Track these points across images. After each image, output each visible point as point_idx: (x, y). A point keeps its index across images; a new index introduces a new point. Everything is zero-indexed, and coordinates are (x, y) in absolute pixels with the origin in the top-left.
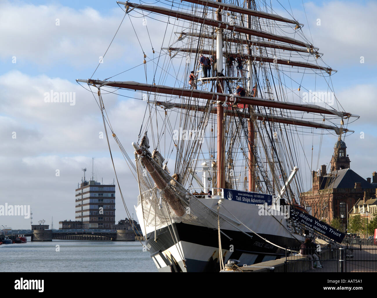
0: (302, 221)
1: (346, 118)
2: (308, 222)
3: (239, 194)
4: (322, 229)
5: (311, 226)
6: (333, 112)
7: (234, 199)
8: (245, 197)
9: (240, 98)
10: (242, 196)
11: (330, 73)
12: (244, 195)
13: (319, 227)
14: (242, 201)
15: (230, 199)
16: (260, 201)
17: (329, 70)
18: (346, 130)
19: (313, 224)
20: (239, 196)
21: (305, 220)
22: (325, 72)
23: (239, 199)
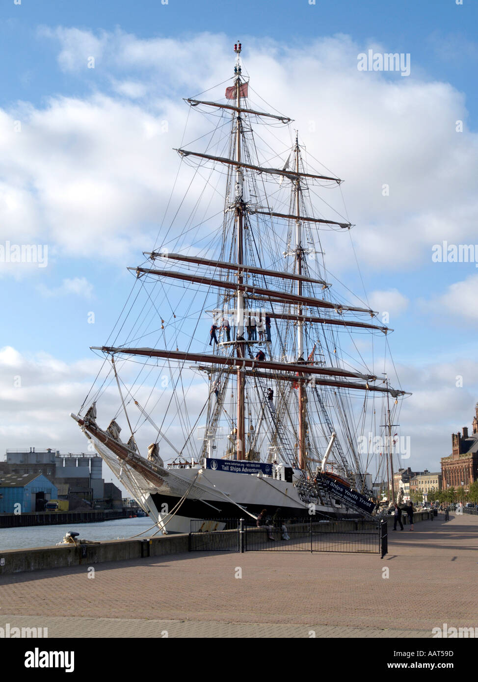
0: (333, 490)
1: (371, 381)
2: (339, 491)
3: (226, 463)
4: (352, 499)
5: (341, 495)
6: (357, 375)
7: (219, 468)
8: (234, 466)
9: (259, 363)
10: (230, 466)
11: (386, 333)
12: (233, 464)
13: (349, 496)
14: (229, 471)
15: (214, 469)
16: (254, 470)
17: (385, 329)
18: (403, 393)
19: (343, 493)
20: (226, 465)
21: (335, 489)
22: (380, 331)
23: (226, 468)
